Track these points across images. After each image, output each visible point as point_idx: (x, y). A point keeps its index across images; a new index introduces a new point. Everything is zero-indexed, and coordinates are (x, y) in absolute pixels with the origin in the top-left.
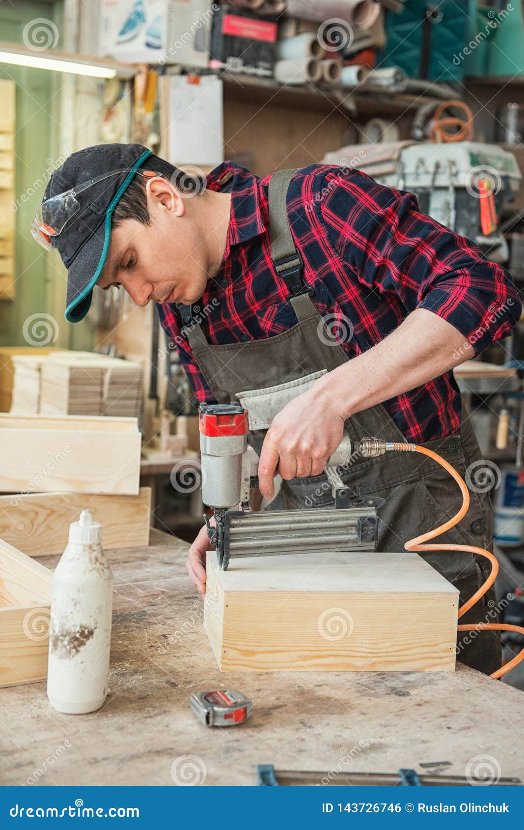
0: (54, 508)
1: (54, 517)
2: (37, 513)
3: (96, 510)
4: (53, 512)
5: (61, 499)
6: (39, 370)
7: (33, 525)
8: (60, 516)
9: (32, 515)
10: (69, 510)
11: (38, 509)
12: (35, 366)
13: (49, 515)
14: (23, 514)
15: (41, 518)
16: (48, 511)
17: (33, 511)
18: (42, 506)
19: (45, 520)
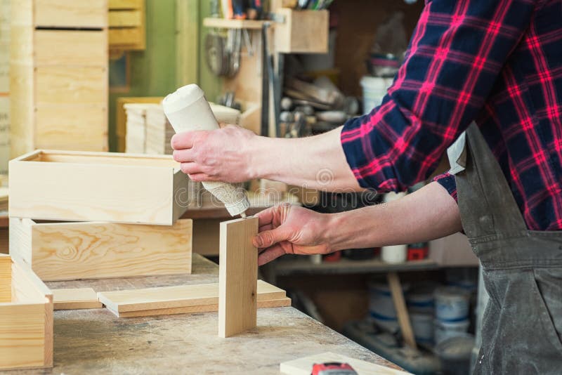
0: (98, 236)
1: (98, 243)
2: (81, 240)
3: (138, 238)
4: (96, 240)
5: (104, 228)
6: (144, 116)
7: (78, 251)
8: (104, 243)
9: (76, 242)
10: (112, 238)
11: (81, 236)
12: (140, 112)
13: (93, 242)
14: (68, 240)
15: (85, 245)
16: (92, 239)
17: (78, 237)
18: (86, 234)
19: (90, 246)
